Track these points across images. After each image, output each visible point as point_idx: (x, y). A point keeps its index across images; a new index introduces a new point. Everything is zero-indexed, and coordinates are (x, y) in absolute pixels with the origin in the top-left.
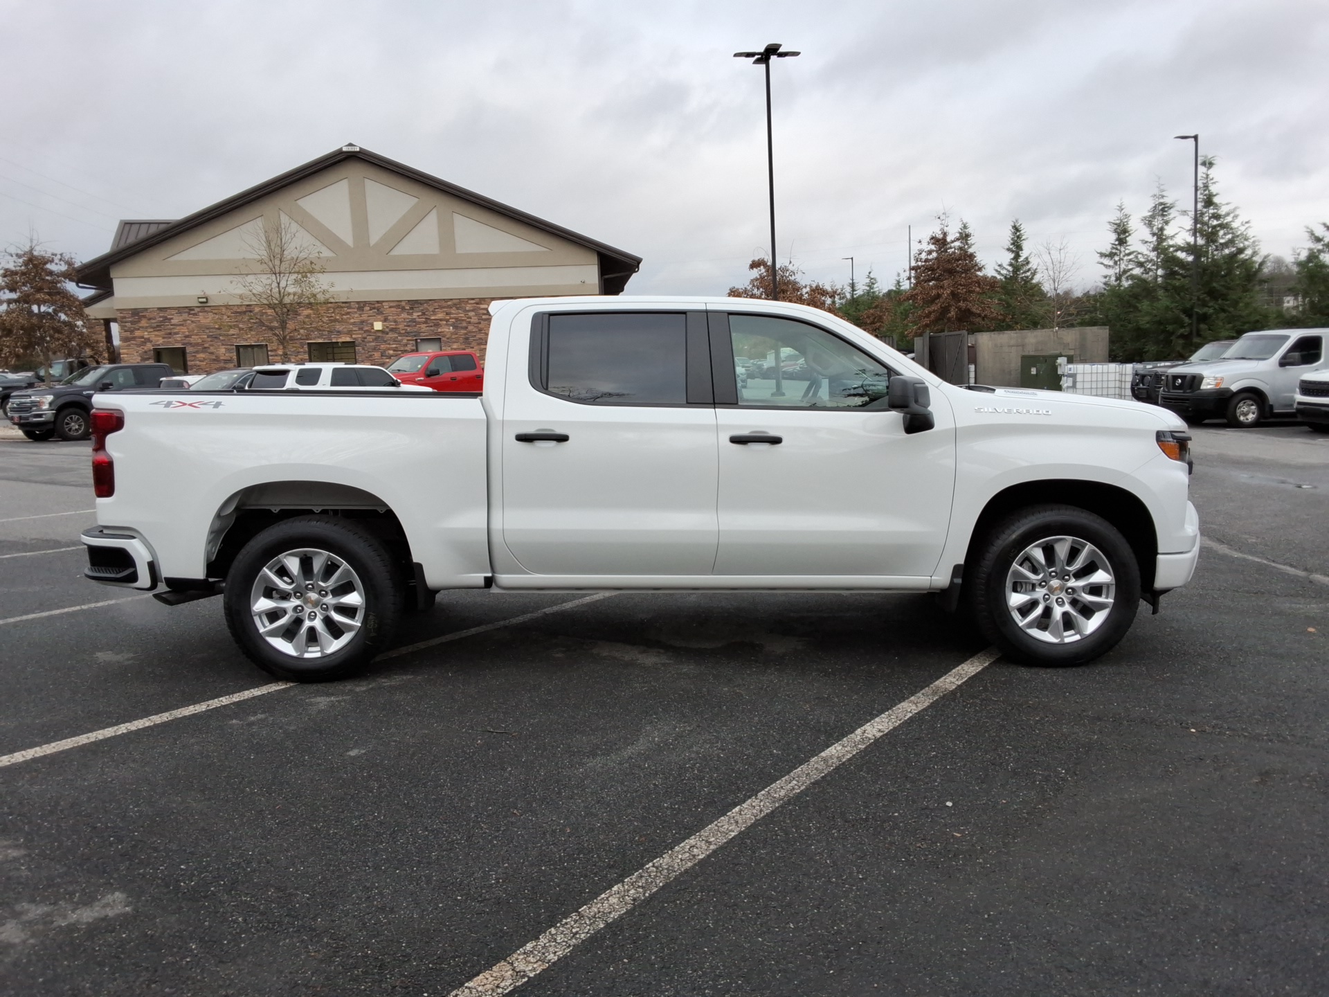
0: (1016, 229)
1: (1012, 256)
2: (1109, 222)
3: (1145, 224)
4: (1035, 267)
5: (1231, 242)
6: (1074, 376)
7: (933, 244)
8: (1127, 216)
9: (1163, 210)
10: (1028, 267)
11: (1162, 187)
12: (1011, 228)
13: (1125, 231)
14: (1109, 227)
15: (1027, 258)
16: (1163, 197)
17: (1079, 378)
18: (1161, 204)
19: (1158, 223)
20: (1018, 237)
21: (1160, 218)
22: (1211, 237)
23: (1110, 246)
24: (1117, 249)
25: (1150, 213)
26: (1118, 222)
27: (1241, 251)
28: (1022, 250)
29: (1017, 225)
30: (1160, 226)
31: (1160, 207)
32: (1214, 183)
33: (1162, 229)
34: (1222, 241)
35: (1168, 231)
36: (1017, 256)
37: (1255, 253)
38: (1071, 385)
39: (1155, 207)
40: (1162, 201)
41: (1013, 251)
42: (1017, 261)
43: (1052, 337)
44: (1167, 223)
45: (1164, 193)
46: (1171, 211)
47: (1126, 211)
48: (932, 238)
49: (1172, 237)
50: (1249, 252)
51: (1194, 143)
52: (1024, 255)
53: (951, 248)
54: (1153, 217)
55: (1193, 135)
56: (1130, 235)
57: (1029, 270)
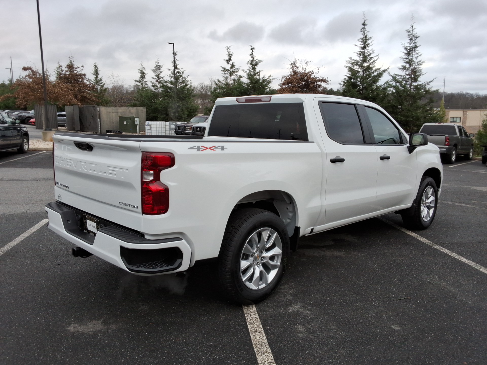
0: (96, 66)
1: (95, 76)
2: (138, 69)
3: (153, 72)
4: (104, 82)
5: (183, 82)
6: (150, 126)
7: (67, 68)
8: (144, 68)
9: (159, 67)
10: (102, 82)
11: (158, 59)
12: (94, 66)
13: (144, 73)
14: (138, 71)
15: (101, 78)
16: (159, 63)
17: (152, 126)
18: (158, 65)
19: (157, 72)
20: (97, 70)
21: (158, 70)
22: (177, 79)
23: (139, 78)
24: (141, 79)
25: (155, 68)
26: (141, 70)
27: (187, 85)
28: (99, 75)
29: (96, 65)
30: (158, 73)
31: (158, 67)
32: (177, 61)
33: (159, 74)
34: (181, 81)
35: (161, 75)
36: (97, 77)
37: (191, 86)
38: (149, 129)
39: (156, 66)
40: (158, 64)
41: (95, 75)
42: (97, 79)
43: (127, 110)
44: (161, 72)
45: (159, 62)
46: (162, 68)
47: (144, 66)
48: (68, 66)
49: (162, 78)
50: (189, 86)
51: (173, 46)
52: (99, 77)
53: (76, 71)
54: (156, 69)
55: (172, 43)
56: (145, 75)
57: (102, 83)
